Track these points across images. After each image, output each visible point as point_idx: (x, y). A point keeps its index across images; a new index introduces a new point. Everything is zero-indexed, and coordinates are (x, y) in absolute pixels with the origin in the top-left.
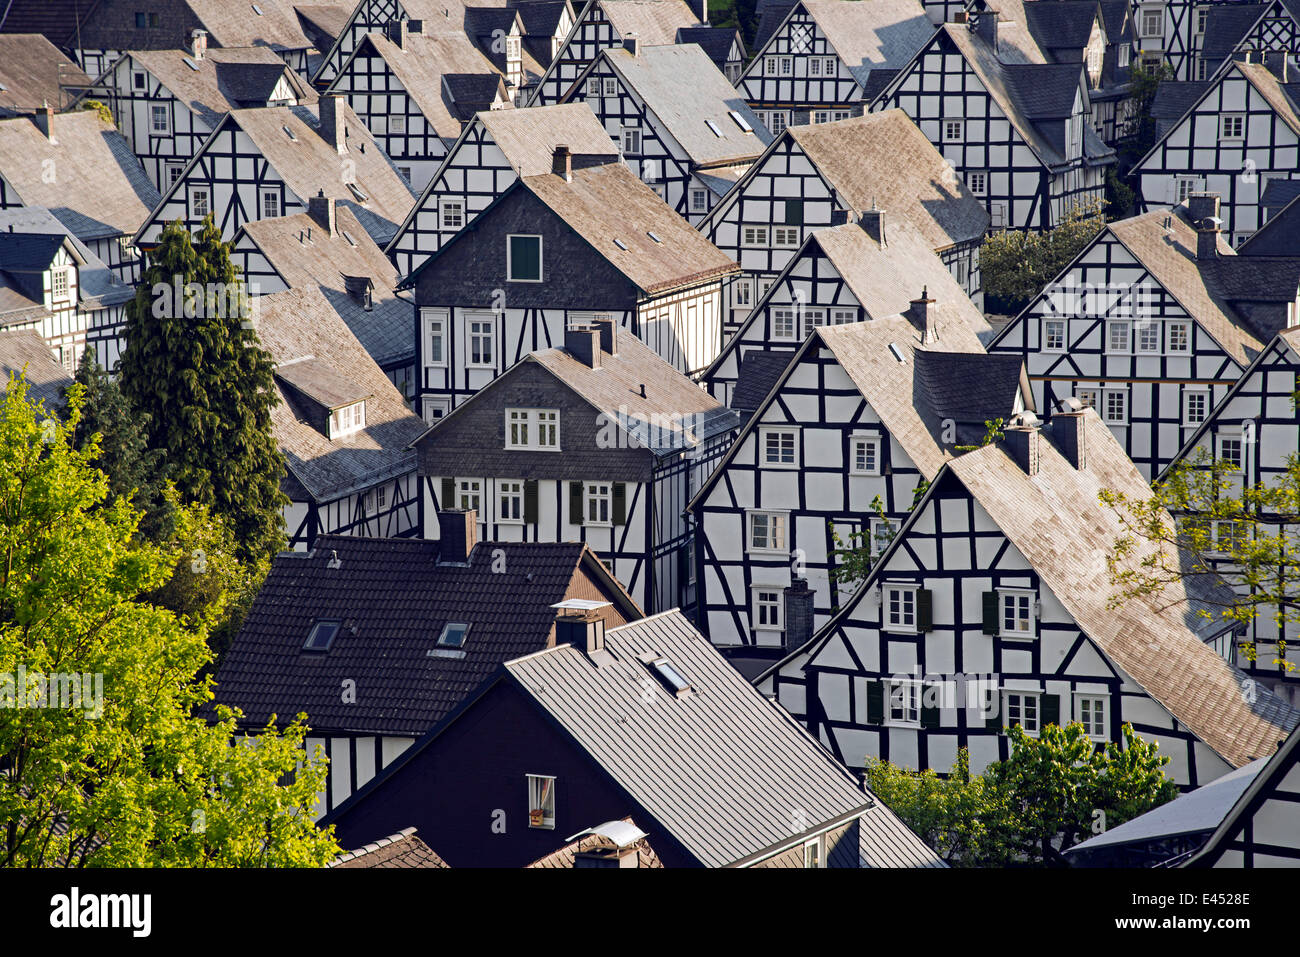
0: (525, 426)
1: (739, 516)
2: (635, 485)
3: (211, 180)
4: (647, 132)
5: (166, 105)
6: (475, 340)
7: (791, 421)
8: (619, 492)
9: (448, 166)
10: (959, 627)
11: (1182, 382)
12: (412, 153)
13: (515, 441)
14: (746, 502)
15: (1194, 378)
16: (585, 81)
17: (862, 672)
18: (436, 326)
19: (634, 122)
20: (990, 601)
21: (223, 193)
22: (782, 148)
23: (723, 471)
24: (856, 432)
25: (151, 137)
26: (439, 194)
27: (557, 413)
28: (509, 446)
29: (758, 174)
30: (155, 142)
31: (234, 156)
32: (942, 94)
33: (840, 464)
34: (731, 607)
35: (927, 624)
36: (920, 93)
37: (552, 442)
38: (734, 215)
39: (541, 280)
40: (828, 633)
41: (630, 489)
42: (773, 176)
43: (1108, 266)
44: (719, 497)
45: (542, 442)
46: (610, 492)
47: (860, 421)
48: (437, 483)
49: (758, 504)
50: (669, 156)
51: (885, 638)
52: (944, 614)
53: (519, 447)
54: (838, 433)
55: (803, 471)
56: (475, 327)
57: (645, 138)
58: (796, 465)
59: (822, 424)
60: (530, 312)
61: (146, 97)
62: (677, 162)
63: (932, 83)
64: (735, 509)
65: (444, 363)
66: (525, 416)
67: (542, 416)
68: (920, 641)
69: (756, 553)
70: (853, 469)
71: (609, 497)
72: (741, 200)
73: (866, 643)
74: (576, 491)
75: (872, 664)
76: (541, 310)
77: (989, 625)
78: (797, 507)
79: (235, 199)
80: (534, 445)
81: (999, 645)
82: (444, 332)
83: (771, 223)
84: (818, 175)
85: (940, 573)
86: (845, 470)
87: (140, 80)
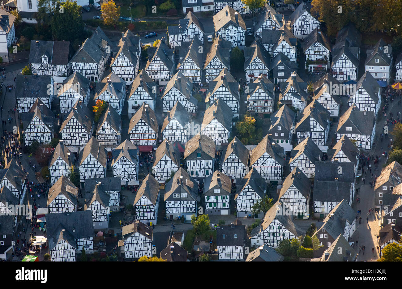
2: (228, 196)
7: (245, 191)
8: (226, 196)
10: (276, 229)
17: (268, 232)
20: (279, 227)
21: (140, 127)
23: (239, 196)
24: (252, 192)
28: (214, 193)
34: (240, 208)
39: (201, 157)
48: (207, 197)
51: (270, 230)
54: (250, 192)
55: (247, 195)
56: (193, 162)
60: (200, 160)
64: (240, 199)
65: (190, 166)
66: (216, 190)
67: (218, 190)
68: (273, 230)
69: (242, 203)
74: (222, 197)
78: (246, 199)
79: (142, 128)
80: (217, 193)
81: (280, 230)
82: (189, 163)
85: (275, 225)
86: (251, 195)
87: (108, 93)
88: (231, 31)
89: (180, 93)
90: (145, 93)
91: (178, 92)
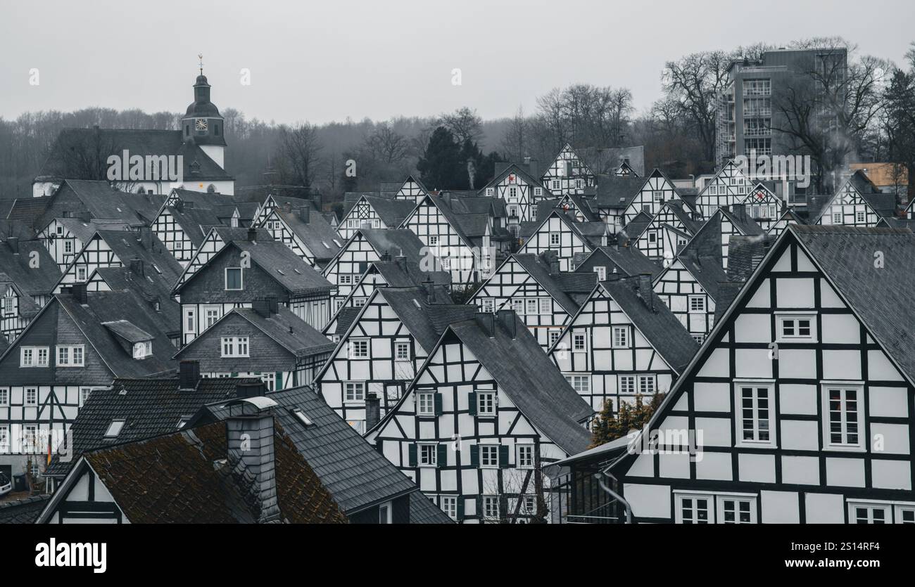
0: (231, 346)
1: (340, 384)
2: (288, 373)
3: (87, 263)
4: (295, 245)
5: (72, 241)
6: (210, 319)
7: (366, 335)
8: (279, 377)
9: (200, 252)
10: (456, 412)
11: (548, 326)
12: (185, 258)
13: (226, 353)
14: (343, 377)
15: (553, 325)
16: (265, 223)
17: (406, 439)
18: (191, 314)
19: (289, 241)
20: (472, 397)
22: (357, 239)
23: (332, 362)
24: (398, 340)
25: (64, 255)
26: (195, 265)
27: (248, 339)
28: (223, 355)
29: (346, 251)
30: (65, 257)
31: (98, 251)
32: (428, 224)
33: (390, 356)
35: (439, 411)
36: (418, 224)
37: (245, 353)
38: (335, 270)
39: (242, 289)
40: (387, 419)
41: (285, 375)
42: (353, 252)
43: (512, 273)
44: (330, 375)
45: (240, 353)
46: (274, 377)
47: (399, 334)
49: (349, 378)
50: (305, 255)
51: (418, 420)
52: (448, 405)
53: (229, 356)
54: (389, 340)
55: (371, 360)
56: (210, 313)
57: (293, 248)
58: (368, 357)
59: (381, 336)
60: (236, 305)
61: (63, 237)
62: (308, 258)
63: (423, 219)
64: (338, 381)
65: (194, 332)
66: (231, 340)
67: (240, 340)
68: (436, 420)
69: (348, 403)
70: (397, 359)
71: (274, 379)
72: (338, 263)
73: (408, 423)
75: (411, 435)
76: (242, 303)
77: (472, 410)
78: (369, 379)
80: (236, 354)
81: (477, 421)
82: (194, 317)
83: (353, 273)
84: (374, 251)
85: (446, 384)
86: (392, 359)
87: (60, 230)
88: (513, 193)
89: (291, 238)
90: (179, 236)
91: (286, 235)
